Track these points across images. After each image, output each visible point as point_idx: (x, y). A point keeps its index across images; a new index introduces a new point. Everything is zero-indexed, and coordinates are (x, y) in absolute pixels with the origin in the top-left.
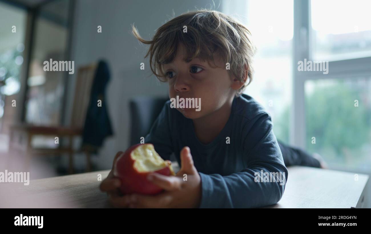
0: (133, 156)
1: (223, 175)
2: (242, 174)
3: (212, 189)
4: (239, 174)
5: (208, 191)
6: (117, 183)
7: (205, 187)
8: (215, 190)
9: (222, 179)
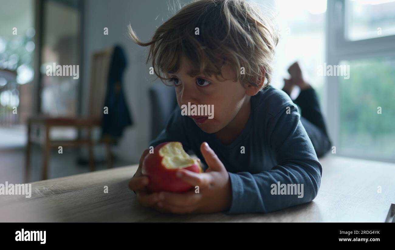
0: (161, 153)
1: (252, 173)
2: (274, 172)
3: (242, 190)
4: (270, 172)
5: (239, 193)
6: (145, 181)
7: (235, 188)
8: (246, 191)
9: (253, 179)
